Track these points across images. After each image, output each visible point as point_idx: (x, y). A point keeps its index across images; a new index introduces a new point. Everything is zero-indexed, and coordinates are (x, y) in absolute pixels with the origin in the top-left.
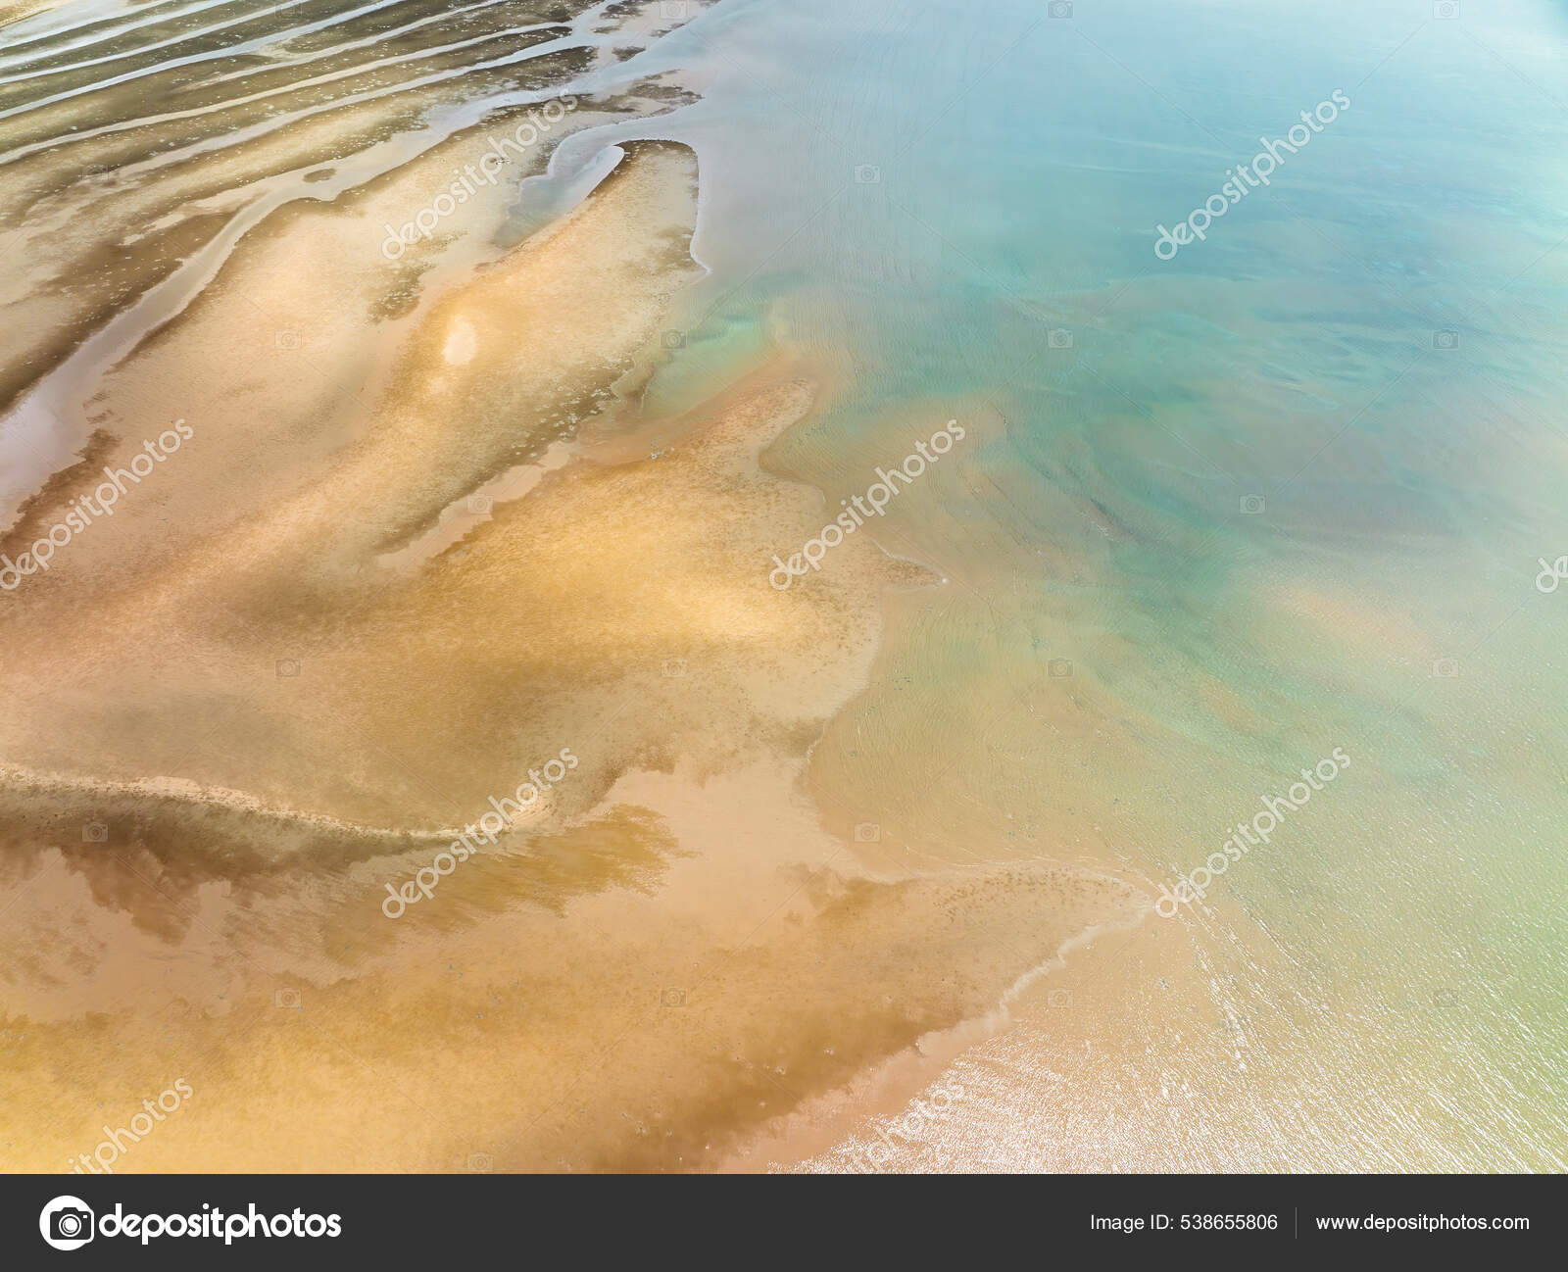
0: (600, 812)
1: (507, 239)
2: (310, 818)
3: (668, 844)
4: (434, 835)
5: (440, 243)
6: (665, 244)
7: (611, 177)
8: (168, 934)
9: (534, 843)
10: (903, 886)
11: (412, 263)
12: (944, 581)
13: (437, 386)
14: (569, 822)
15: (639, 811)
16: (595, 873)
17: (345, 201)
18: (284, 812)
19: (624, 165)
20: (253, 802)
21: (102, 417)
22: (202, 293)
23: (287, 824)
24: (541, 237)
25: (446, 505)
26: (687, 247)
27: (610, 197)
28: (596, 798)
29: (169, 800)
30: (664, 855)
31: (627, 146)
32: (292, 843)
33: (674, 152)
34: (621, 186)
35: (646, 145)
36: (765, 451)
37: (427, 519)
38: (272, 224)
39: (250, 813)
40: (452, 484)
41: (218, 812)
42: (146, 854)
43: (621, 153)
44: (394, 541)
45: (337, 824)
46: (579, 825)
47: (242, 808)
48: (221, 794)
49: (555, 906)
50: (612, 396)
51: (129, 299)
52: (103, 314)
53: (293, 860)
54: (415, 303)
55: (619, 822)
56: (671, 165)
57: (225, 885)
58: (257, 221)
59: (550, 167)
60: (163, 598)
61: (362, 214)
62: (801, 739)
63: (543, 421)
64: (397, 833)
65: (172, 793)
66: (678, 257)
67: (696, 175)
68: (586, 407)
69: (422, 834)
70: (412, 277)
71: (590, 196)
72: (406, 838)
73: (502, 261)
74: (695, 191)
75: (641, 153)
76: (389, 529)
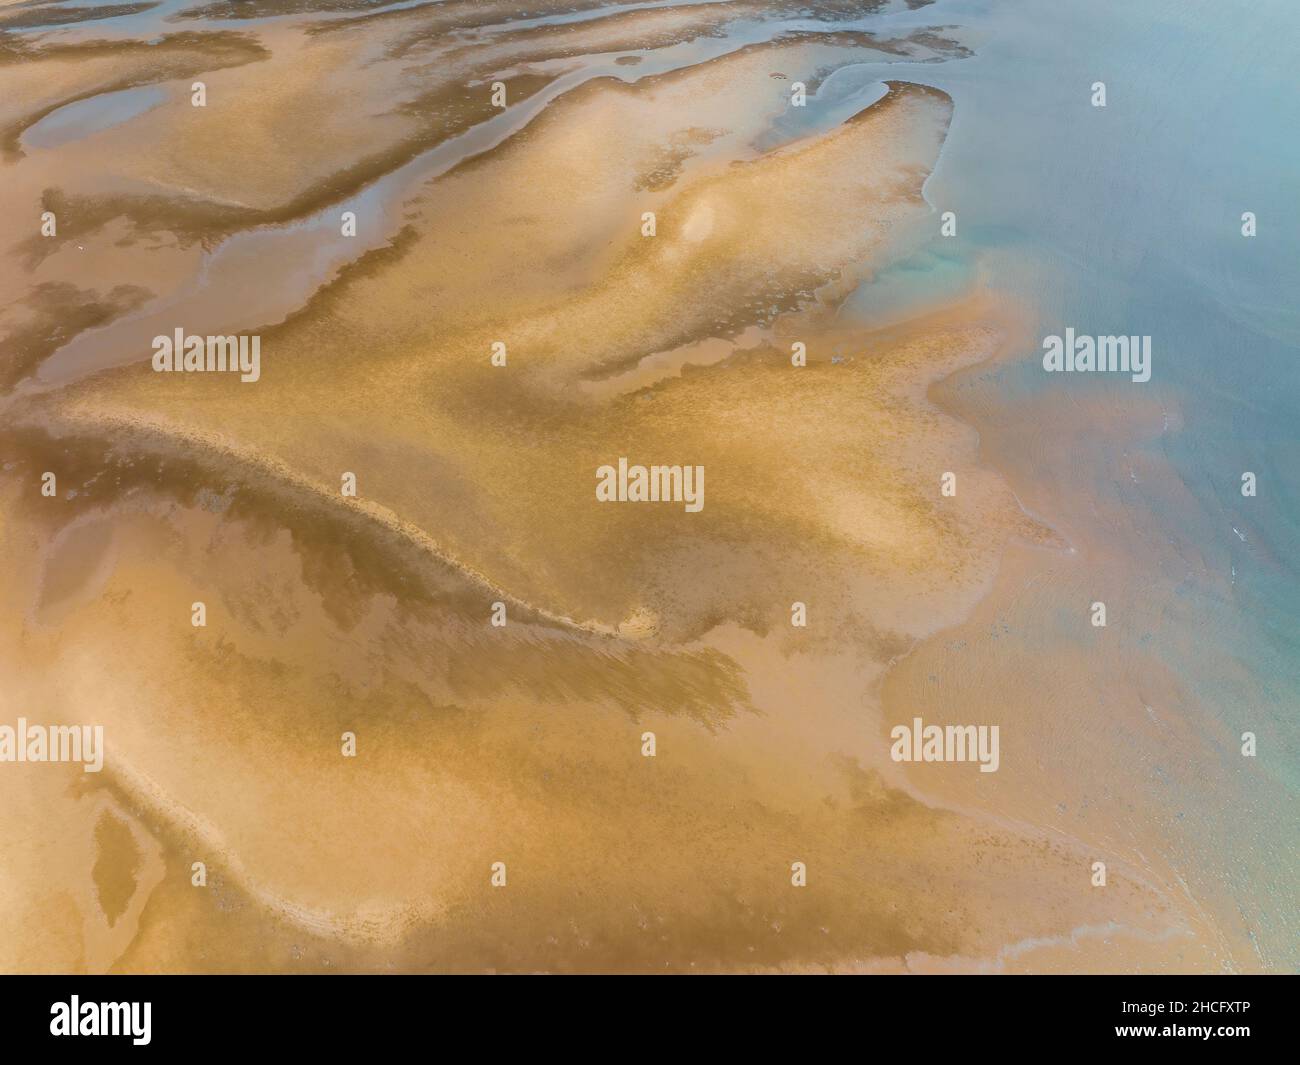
0: (693, 648)
1: (764, 145)
2: (469, 571)
3: (742, 696)
4: (556, 619)
5: (708, 137)
6: (902, 177)
7: (870, 111)
8: (343, 622)
9: (631, 654)
10: (939, 813)
11: (680, 149)
12: (1073, 550)
13: (670, 255)
14: (665, 647)
15: (726, 659)
16: (673, 697)
17: (641, 85)
18: (452, 559)
19: (885, 101)
20: (432, 545)
21: (414, 216)
22: (512, 137)
23: (452, 570)
24: (794, 148)
25: (647, 354)
26: (921, 184)
27: (863, 127)
28: (693, 636)
29: (373, 521)
30: (735, 704)
31: (893, 85)
32: (450, 586)
33: (935, 98)
34: (877, 119)
35: (911, 87)
36: (935, 385)
37: (628, 362)
38: (580, 93)
39: (427, 552)
40: (657, 339)
41: (406, 543)
42: (346, 557)
43: (886, 89)
44: (596, 372)
45: (487, 583)
46: (674, 652)
47: (422, 546)
48: (410, 529)
49: (633, 713)
50: (812, 300)
51: (459, 129)
52: (437, 137)
53: (446, 598)
54: (671, 183)
55: (708, 662)
56: (930, 108)
57: (392, 601)
58: (569, 88)
59: (820, 90)
60: (415, 367)
61: (652, 99)
62: (888, 649)
63: (748, 305)
64: (528, 606)
65: (377, 517)
66: (911, 193)
67: (948, 123)
68: (789, 302)
69: (548, 614)
70: (678, 159)
71: (846, 122)
72: (535, 612)
73: (754, 162)
74: (943, 137)
75: (904, 93)
76: (597, 362)
